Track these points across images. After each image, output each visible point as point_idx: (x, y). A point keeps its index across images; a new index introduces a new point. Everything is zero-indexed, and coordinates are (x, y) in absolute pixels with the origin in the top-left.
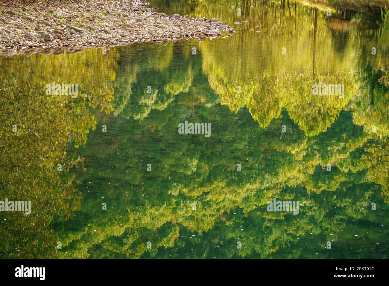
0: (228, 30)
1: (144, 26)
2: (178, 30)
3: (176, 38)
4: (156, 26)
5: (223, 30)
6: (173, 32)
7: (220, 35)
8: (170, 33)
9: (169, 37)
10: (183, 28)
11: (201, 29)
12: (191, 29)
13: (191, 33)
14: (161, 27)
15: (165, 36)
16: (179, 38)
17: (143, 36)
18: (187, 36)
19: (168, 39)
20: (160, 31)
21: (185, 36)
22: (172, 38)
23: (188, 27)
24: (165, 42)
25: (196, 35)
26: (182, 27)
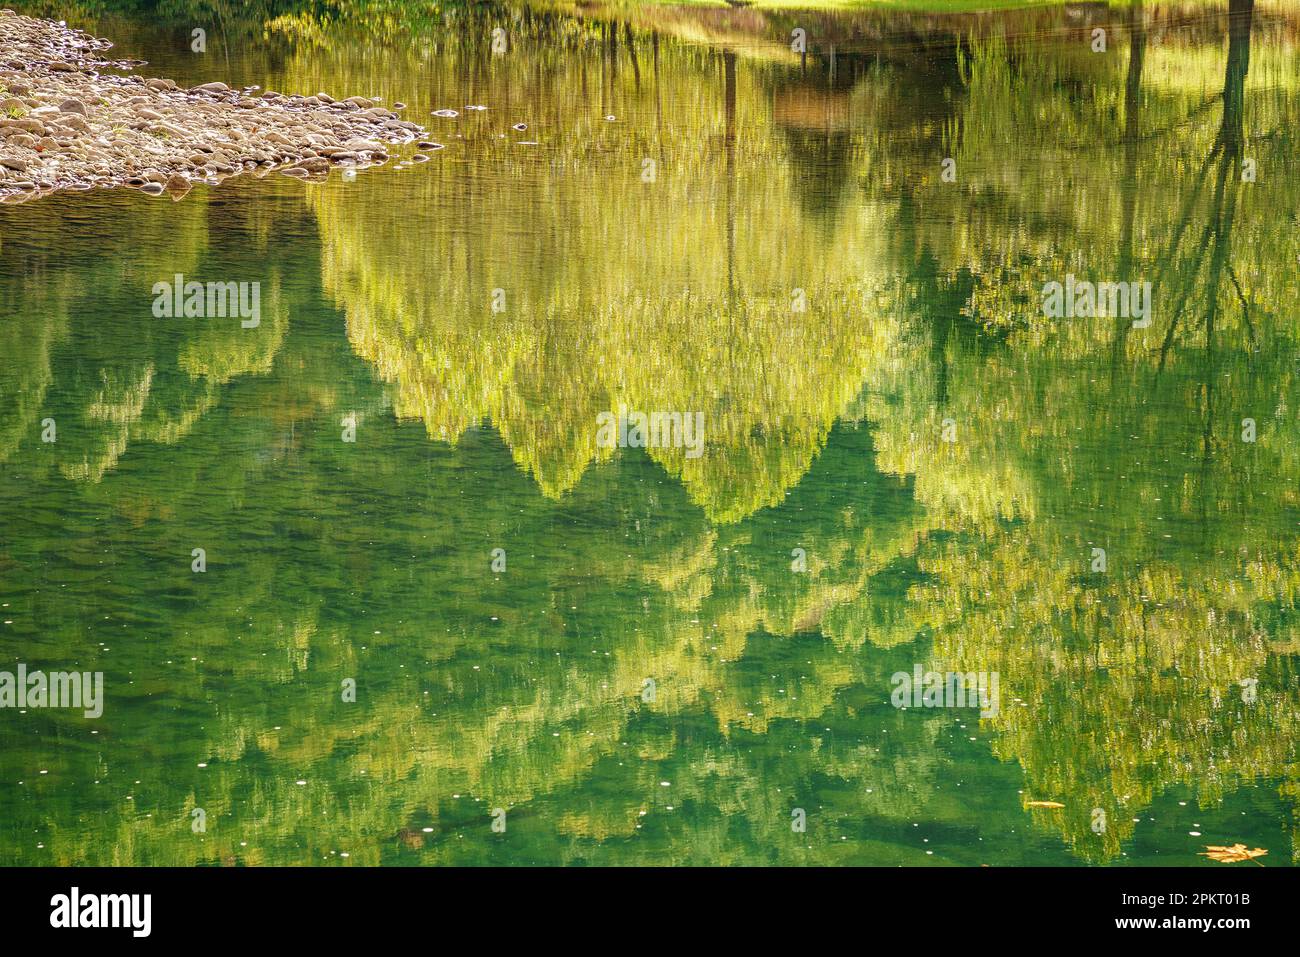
0: (410, 138)
1: (93, 127)
2: (226, 140)
3: (219, 170)
4: (140, 128)
5: (395, 141)
6: (207, 151)
7: (383, 158)
8: (195, 153)
9: (191, 169)
10: (244, 135)
11: (310, 138)
12: (273, 139)
13: (273, 152)
14: (159, 133)
15: (174, 165)
16: (229, 171)
17: (92, 165)
18: (260, 163)
19: (186, 175)
20: (156, 147)
21: (252, 165)
22: (202, 173)
23: (263, 131)
24: (176, 185)
25: (292, 159)
26: (238, 130)
